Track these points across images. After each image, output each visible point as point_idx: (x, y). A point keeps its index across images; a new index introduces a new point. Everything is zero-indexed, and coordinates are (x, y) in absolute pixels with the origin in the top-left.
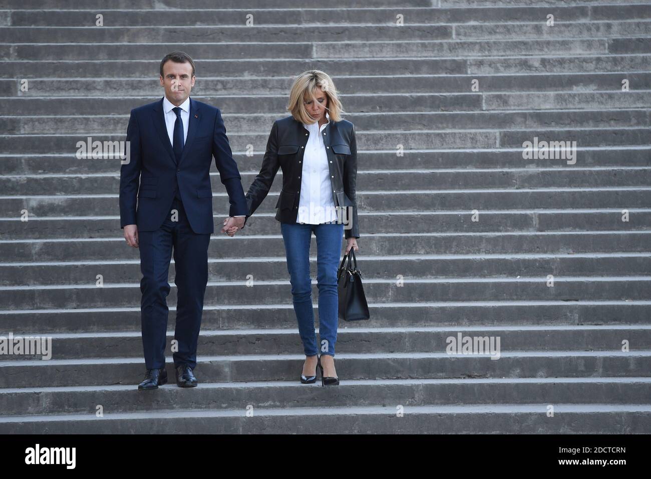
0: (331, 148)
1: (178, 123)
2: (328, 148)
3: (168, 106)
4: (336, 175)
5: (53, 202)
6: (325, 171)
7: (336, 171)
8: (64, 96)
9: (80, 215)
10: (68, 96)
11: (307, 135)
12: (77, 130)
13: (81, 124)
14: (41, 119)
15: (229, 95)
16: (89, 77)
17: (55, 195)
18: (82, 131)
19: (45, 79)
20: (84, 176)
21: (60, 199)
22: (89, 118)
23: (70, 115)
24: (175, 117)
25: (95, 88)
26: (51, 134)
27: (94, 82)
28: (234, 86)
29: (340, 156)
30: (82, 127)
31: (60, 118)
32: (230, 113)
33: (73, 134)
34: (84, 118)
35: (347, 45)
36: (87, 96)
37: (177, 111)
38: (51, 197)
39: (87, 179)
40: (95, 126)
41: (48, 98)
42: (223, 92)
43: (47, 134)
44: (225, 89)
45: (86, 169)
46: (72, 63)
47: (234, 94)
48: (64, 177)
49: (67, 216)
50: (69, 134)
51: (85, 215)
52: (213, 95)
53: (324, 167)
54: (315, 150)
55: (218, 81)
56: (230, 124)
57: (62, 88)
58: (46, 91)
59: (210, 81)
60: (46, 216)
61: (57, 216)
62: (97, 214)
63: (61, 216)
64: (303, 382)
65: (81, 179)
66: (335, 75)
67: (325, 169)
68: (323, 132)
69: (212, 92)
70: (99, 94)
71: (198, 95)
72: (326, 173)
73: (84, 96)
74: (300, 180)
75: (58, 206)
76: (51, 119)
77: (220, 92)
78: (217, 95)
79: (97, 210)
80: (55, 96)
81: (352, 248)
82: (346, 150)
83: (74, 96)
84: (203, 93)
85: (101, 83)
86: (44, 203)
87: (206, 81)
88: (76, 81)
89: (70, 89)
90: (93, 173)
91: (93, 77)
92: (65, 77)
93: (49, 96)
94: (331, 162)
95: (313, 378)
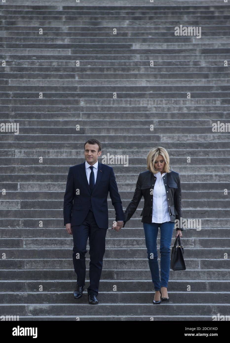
0: (167, 185)
1: (92, 174)
2: (166, 185)
3: (87, 166)
4: (170, 198)
5: (42, 307)
6: (165, 196)
7: (170, 196)
8: (49, 248)
9: (57, 315)
10: (50, 248)
11: (155, 179)
12: (55, 267)
13: (58, 264)
14: (36, 260)
15: (140, 248)
16: (62, 237)
17: (43, 303)
18: (58, 268)
19: (39, 238)
20: (59, 293)
21: (46, 306)
22: (62, 260)
23: (52, 258)
24: (90, 171)
25: (66, 244)
26: (41, 269)
27: (65, 240)
28: (143, 243)
29: (172, 189)
30: (58, 265)
31: (46, 260)
32: (141, 258)
33: (53, 269)
34: (60, 260)
35: (207, 220)
36: (62, 248)
37: (91, 168)
38: (41, 305)
39: (61, 294)
40: (66, 265)
41: (40, 249)
42: (137, 246)
43: (39, 269)
44: (138, 245)
45: (60, 289)
46: (53, 230)
47: (143, 247)
48: (48, 294)
49: (49, 315)
50: (51, 269)
51: (60, 315)
52: (131, 248)
53: (164, 194)
54: (159, 186)
55: (134, 240)
56: (141, 265)
57: (47, 243)
58: (39, 245)
59: (129, 240)
60: (38, 315)
61: (44, 316)
62: (66, 315)
63: (46, 315)
64: (154, 303)
65: (57, 294)
66: (200, 237)
67: (165, 195)
68: (163, 177)
69: (130, 246)
70: (68, 247)
71: (123, 248)
72: (165, 197)
73: (59, 248)
74: (152, 201)
75: (45, 309)
76: (41, 261)
77: (135, 246)
78: (133, 248)
79: (66, 312)
80: (43, 248)
81: (179, 235)
82: (175, 186)
83: (54, 248)
84: (126, 247)
85: (69, 241)
86: (37, 308)
87: (128, 240)
88: (56, 239)
89: (52, 244)
90: (64, 291)
91: (65, 237)
92: (49, 237)
93: (41, 248)
94: (167, 192)
95: (159, 302)
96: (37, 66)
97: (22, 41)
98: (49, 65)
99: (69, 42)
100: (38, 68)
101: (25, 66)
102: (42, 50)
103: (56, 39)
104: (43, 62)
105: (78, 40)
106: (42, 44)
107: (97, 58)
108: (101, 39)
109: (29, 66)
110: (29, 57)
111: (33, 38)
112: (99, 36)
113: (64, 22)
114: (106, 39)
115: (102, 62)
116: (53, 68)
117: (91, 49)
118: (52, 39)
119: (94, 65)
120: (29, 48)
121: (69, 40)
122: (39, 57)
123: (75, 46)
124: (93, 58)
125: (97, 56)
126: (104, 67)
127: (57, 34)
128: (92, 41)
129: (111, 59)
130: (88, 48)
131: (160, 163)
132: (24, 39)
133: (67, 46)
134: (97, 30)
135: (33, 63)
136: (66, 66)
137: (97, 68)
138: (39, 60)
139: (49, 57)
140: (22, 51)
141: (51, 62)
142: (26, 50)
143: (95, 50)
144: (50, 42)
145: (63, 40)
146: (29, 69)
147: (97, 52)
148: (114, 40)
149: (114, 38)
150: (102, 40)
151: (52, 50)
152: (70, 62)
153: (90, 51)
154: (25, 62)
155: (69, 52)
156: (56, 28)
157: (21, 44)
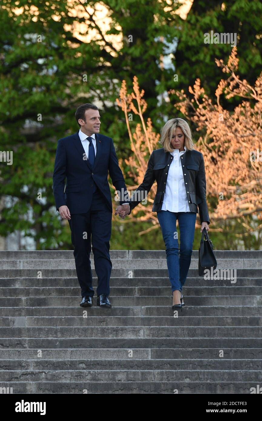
0: (186, 166)
2: (183, 166)
4: (189, 183)
53: (181, 177)
54: (176, 167)
94: (185, 174)
96: (88, 381)
97: (59, 335)
98: (111, 380)
99: (148, 335)
100: (89, 384)
101: (64, 381)
102: (96, 351)
103: (122, 330)
104: (99, 373)
105: (164, 333)
106: (96, 340)
107: (201, 365)
108: (208, 329)
109: (73, 382)
110: (72, 365)
111: (79, 329)
112: (204, 324)
113: (138, 298)
114: (219, 329)
115: (212, 374)
116: (117, 384)
117: (191, 349)
118: (116, 331)
119: (196, 379)
120: (71, 347)
121: (147, 332)
122: (90, 365)
123: (161, 344)
124: (194, 365)
125: (201, 361)
126: (217, 382)
127: (125, 322)
128: (192, 333)
129: (229, 368)
130: (183, 347)
131: (177, 138)
132: (63, 331)
133: (145, 344)
134: (200, 312)
135: (79, 376)
136: (142, 380)
137: (202, 384)
138: (91, 369)
139: (110, 365)
140: (58, 353)
141: (115, 374)
142: (66, 352)
143: (198, 351)
144: (111, 336)
145: (136, 332)
146: (73, 386)
147: (202, 354)
148: (233, 332)
149: (234, 329)
150: (210, 333)
151: (115, 352)
152: (150, 373)
153: (188, 351)
154: (65, 373)
155: (148, 355)
156: (122, 309)
157: (57, 341)
